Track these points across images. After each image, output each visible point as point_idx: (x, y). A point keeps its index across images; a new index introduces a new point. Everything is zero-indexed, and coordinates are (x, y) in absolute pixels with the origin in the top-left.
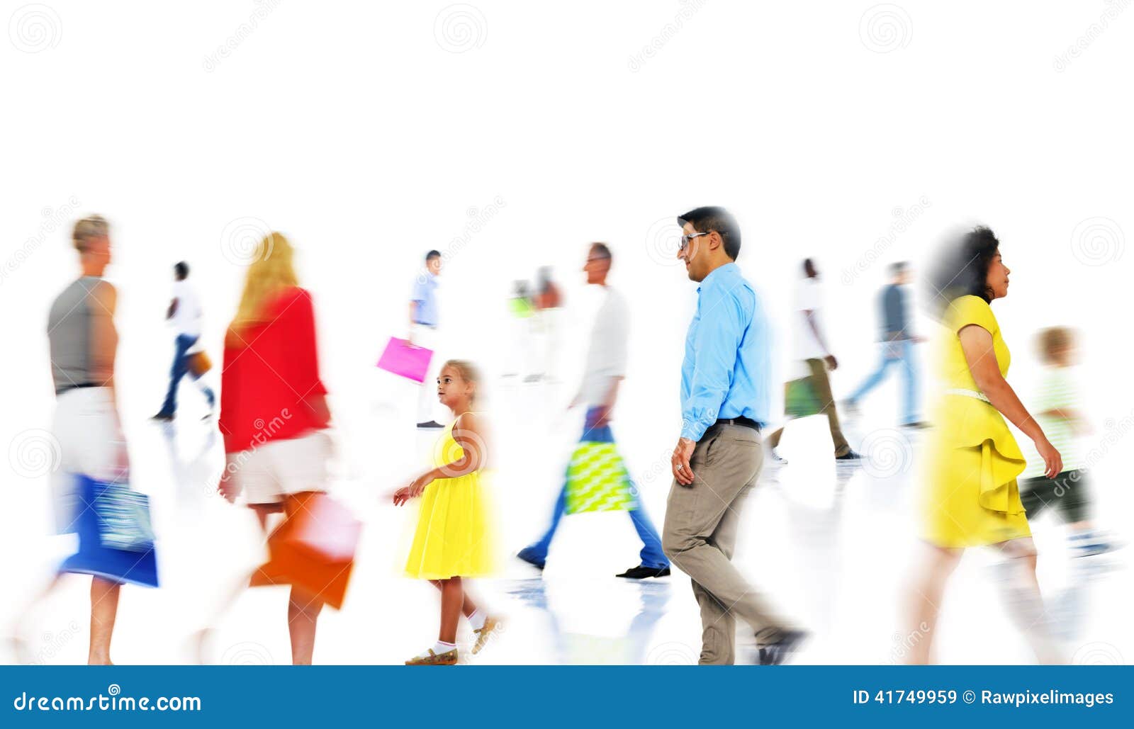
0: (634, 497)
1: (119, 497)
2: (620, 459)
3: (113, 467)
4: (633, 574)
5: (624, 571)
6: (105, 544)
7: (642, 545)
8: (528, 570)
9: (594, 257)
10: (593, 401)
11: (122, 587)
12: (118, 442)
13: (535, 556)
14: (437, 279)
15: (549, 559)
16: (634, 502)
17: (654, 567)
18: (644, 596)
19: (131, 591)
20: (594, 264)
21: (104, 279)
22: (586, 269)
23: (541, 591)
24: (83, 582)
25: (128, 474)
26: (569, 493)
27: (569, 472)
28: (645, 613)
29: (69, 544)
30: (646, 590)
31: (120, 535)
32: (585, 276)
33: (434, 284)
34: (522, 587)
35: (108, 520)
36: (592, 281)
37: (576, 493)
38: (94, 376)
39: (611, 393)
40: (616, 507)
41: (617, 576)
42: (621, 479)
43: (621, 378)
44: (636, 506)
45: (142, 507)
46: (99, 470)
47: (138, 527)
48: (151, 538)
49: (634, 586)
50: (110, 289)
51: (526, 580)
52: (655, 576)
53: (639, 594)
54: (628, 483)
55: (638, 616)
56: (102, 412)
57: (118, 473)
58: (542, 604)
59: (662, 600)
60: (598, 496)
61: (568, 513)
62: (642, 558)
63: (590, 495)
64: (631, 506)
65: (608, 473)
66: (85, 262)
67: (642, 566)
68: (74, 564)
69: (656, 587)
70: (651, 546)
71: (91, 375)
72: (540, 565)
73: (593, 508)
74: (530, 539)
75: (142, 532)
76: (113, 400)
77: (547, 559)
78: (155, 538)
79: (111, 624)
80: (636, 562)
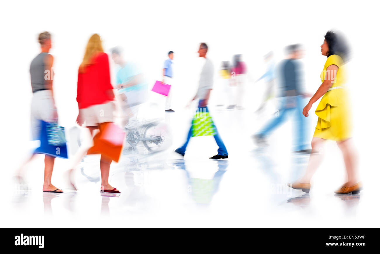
0: (215, 130)
1: (55, 128)
2: (211, 118)
3: (52, 117)
4: (215, 157)
5: (212, 157)
6: (49, 144)
7: (218, 148)
8: (178, 156)
9: (201, 48)
10: (201, 97)
11: (55, 158)
12: (54, 109)
13: (181, 151)
14: (172, 61)
15: (186, 152)
16: (216, 133)
17: (222, 155)
18: (219, 165)
19: (58, 160)
20: (202, 50)
21: (49, 53)
22: (199, 52)
23: (183, 163)
24: (42, 157)
25: (57, 120)
26: (193, 129)
27: (193, 122)
28: (219, 171)
29: (37, 144)
30: (220, 163)
31: (54, 141)
32: (198, 54)
33: (171, 63)
34: (176, 162)
35: (51, 136)
36: (201, 56)
37: (196, 129)
38: (46, 87)
39: (208, 95)
40: (209, 134)
41: (210, 158)
42: (211, 125)
43: (211, 89)
44: (216, 134)
45: (62, 131)
46: (47, 118)
47: (61, 138)
48: (65, 142)
49: (215, 162)
50: (51, 57)
51: (178, 160)
52: (223, 158)
53: (217, 165)
54: (214, 126)
55: (216, 172)
56: (48, 99)
57: (55, 120)
58: (184, 168)
59: (225, 167)
60: (203, 130)
61: (193, 136)
62: (218, 152)
63: (200, 130)
64: (214, 134)
65: (207, 122)
66: (42, 47)
67: (218, 155)
68: (39, 151)
69: (223, 162)
70: (222, 148)
71: (44, 86)
72: (183, 154)
73: (201, 135)
74: (179, 145)
75: (62, 140)
76: (52, 94)
77: (185, 152)
78: (66, 142)
79: (52, 171)
80: (216, 153)
